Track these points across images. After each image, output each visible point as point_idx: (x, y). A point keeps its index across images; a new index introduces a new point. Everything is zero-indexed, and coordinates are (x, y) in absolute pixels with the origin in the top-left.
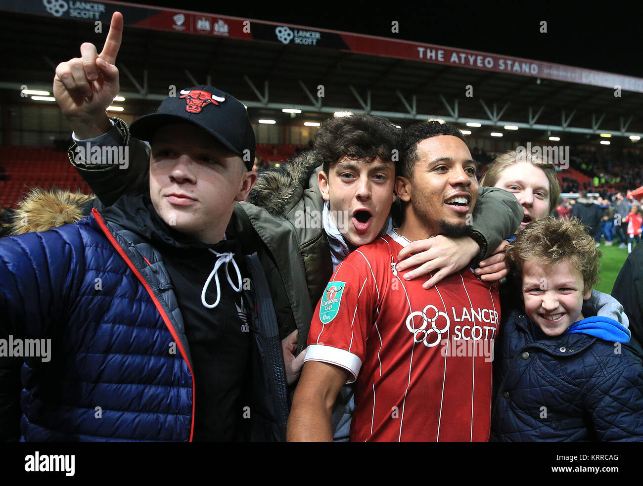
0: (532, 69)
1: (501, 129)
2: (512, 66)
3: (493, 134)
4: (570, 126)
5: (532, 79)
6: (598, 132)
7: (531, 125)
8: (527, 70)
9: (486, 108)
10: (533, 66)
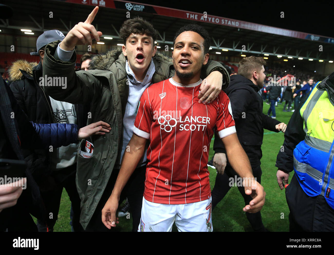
0: (236, 24)
1: (220, 51)
2: (228, 22)
3: (217, 53)
4: (251, 50)
5: (236, 29)
6: (263, 53)
7: (234, 49)
8: (234, 24)
9: (214, 41)
10: (237, 23)
